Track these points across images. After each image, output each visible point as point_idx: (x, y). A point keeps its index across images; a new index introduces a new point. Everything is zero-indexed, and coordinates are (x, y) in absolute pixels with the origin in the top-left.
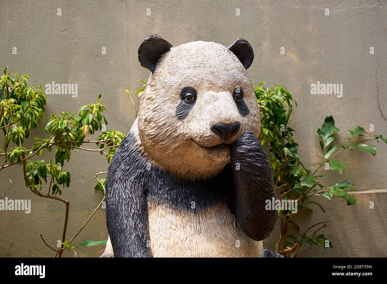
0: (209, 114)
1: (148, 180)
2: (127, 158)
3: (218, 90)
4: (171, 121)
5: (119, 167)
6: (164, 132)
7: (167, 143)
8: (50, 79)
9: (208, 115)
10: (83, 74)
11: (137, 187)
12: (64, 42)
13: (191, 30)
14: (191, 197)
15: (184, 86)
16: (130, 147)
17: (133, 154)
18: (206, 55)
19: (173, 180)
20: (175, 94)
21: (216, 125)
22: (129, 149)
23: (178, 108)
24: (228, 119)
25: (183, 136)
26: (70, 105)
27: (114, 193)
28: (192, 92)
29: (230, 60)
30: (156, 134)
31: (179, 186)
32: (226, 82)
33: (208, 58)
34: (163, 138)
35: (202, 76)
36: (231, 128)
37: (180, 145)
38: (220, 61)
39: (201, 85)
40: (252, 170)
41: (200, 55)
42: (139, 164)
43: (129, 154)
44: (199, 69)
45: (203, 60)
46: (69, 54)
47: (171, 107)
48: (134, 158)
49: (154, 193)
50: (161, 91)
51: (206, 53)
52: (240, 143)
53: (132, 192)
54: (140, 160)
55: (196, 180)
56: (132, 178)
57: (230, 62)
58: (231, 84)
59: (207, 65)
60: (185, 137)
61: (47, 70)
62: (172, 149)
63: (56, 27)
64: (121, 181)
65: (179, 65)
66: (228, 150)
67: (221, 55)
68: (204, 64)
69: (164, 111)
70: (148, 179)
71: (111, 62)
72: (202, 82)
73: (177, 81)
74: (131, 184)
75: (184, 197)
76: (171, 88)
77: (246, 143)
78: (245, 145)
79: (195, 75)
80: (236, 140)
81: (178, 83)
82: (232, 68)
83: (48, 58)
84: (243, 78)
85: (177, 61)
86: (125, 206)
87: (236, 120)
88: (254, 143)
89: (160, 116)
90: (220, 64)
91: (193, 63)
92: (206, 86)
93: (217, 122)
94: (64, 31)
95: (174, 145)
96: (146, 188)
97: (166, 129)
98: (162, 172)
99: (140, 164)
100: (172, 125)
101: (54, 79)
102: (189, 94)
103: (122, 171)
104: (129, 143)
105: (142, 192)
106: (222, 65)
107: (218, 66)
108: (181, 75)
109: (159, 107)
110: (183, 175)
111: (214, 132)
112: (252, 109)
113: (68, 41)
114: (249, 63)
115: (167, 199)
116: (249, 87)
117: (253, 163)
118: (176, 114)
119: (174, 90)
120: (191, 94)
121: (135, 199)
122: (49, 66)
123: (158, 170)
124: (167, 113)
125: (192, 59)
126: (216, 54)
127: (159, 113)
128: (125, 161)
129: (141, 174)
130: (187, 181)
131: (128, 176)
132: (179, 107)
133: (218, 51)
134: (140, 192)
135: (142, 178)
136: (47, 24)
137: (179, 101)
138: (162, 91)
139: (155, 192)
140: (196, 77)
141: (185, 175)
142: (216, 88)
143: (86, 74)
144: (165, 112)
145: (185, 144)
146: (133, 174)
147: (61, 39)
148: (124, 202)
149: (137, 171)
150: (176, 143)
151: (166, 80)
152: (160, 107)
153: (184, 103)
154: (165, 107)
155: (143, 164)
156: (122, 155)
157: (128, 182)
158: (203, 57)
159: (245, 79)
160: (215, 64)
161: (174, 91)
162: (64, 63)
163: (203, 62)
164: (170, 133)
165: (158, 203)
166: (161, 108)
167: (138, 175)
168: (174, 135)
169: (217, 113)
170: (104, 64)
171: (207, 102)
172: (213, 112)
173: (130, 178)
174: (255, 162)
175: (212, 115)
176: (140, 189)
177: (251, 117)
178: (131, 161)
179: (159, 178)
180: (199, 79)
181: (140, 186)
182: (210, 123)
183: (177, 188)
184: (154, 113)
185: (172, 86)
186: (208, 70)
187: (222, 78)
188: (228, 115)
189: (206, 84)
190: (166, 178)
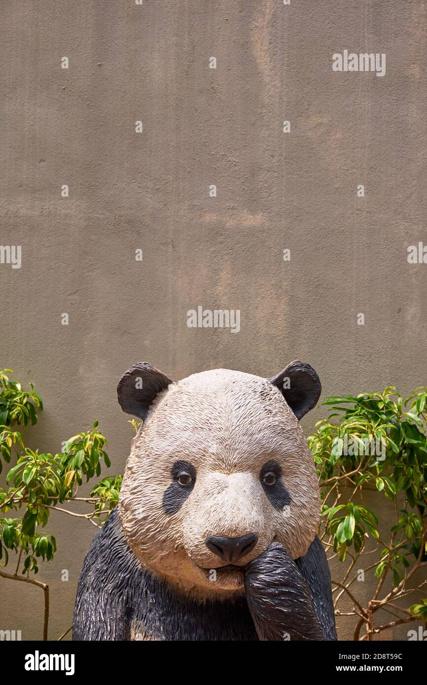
0: (205, 517)
1: (135, 593)
2: (107, 550)
3: (229, 470)
4: (154, 515)
5: (94, 563)
6: (144, 530)
7: (150, 548)
8: (51, 370)
9: (204, 519)
10: (101, 361)
11: (115, 602)
12: (73, 312)
13: (281, 287)
14: (196, 631)
15: (177, 458)
16: (113, 532)
17: (116, 545)
18: (217, 407)
19: (171, 598)
20: (163, 470)
21: (213, 538)
22: (112, 534)
23: (166, 494)
24: (234, 529)
25: (172, 541)
26: (80, 410)
27: (82, 608)
28: (188, 470)
29: (260, 414)
30: (134, 531)
31: (180, 609)
32: (245, 456)
33: (219, 413)
34: (143, 539)
35: (203, 445)
36: (238, 545)
37: (168, 554)
38: (238, 418)
39: (203, 461)
40: (273, 618)
41: (206, 406)
42: (122, 563)
43: (111, 544)
44: (201, 433)
45: (209, 416)
46: (81, 330)
47: (156, 491)
48: (117, 552)
49: (141, 616)
50: (144, 462)
51: (217, 402)
52: (255, 568)
53: (107, 611)
54: (125, 556)
55: (207, 602)
56: (110, 586)
57: (258, 417)
58: (255, 459)
59: (214, 426)
60: (175, 544)
61: (46, 355)
62: (159, 558)
63: (62, 288)
64: (94, 589)
65: (172, 422)
66: (238, 575)
67: (243, 405)
68: (209, 425)
69: (146, 496)
70: (135, 591)
71: (147, 342)
72: (204, 456)
73: (166, 448)
74: (106, 597)
75: (185, 630)
76: (158, 459)
77: (265, 571)
78: (263, 573)
79: (194, 442)
80: (250, 563)
81: (168, 452)
82: (259, 429)
83: (49, 336)
84: (281, 444)
85: (170, 414)
86: (92, 636)
87: (249, 530)
88: (279, 571)
89: (140, 503)
90: (238, 423)
91: (192, 421)
92: (210, 462)
93: (216, 533)
94: (74, 293)
95: (160, 553)
96: (130, 606)
97: (148, 527)
98: (155, 581)
99: (125, 563)
100: (156, 521)
101: (57, 370)
102: (184, 473)
103: (97, 572)
104: (114, 523)
105: (123, 612)
106: (242, 426)
107: (233, 428)
108: (174, 439)
109: (139, 489)
110: (187, 592)
111: (210, 549)
112: (297, 495)
113: (81, 309)
114: (312, 402)
115: (159, 630)
116: (294, 457)
117: (274, 606)
118: (163, 504)
119: (162, 463)
120: (187, 474)
121: (110, 625)
122: (50, 349)
123: (150, 577)
124: (150, 501)
125: (192, 414)
126: (235, 403)
127: (138, 498)
128: (103, 554)
129: (123, 581)
130: (193, 602)
131: (104, 583)
132: (168, 492)
133: (240, 398)
134: (119, 611)
135: (125, 589)
136: (48, 284)
137: (170, 482)
138: (146, 461)
139: (143, 615)
140: (194, 446)
141: (190, 592)
142: (226, 466)
143: (106, 361)
144: (147, 498)
145: (176, 553)
146: (111, 579)
147: (70, 305)
148: (92, 627)
149: (119, 575)
150: (162, 550)
151: (152, 445)
152: (141, 489)
153: (176, 486)
154: (147, 491)
155: (129, 563)
156: (102, 542)
157: (102, 592)
158: (211, 410)
159: (286, 445)
160: (228, 424)
161: (162, 465)
162: (72, 345)
163: (208, 420)
164: (152, 533)
165: (145, 634)
166: (142, 491)
167: (118, 582)
168: (158, 538)
169: (217, 517)
170: (135, 345)
171: (208, 493)
172: (212, 514)
173: (107, 587)
174: (278, 605)
175: (208, 519)
176: (120, 606)
177: (295, 510)
178: (112, 557)
179: (150, 592)
180: (199, 450)
181: (121, 601)
182: (205, 533)
183: (176, 612)
184: (133, 497)
185: (160, 456)
186: (216, 436)
187: (238, 449)
188: (236, 521)
189: (210, 461)
190: (161, 593)
